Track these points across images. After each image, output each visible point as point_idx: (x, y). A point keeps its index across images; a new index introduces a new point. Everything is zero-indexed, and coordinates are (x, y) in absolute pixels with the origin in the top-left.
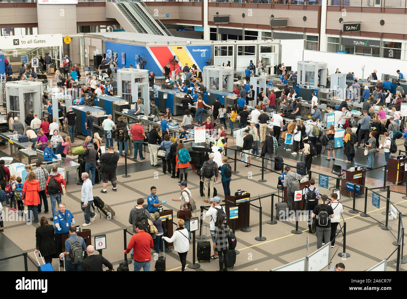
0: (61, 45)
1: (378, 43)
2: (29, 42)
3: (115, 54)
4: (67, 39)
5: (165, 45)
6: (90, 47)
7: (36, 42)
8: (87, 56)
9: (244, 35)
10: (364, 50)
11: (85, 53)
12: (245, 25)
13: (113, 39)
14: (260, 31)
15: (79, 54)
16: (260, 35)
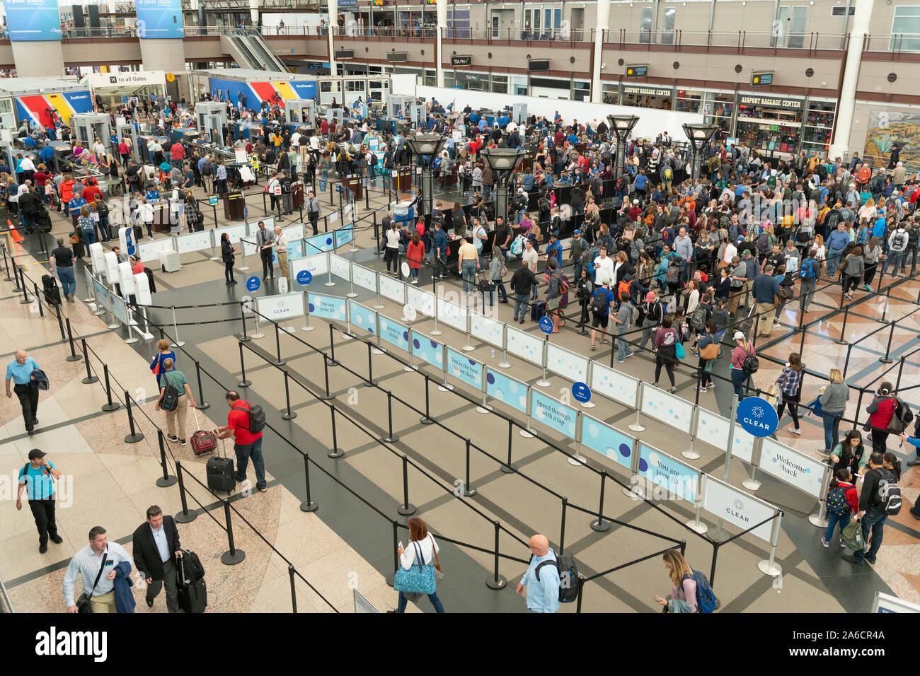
0: (164, 82)
1: (486, 77)
2: (127, 80)
3: (219, 91)
4: (170, 76)
5: (266, 80)
6: (199, 85)
7: (135, 79)
8: (196, 95)
9: (369, 71)
10: (476, 85)
11: (194, 92)
12: (369, 61)
13: (217, 75)
14: (383, 66)
15: (189, 92)
16: (383, 70)
